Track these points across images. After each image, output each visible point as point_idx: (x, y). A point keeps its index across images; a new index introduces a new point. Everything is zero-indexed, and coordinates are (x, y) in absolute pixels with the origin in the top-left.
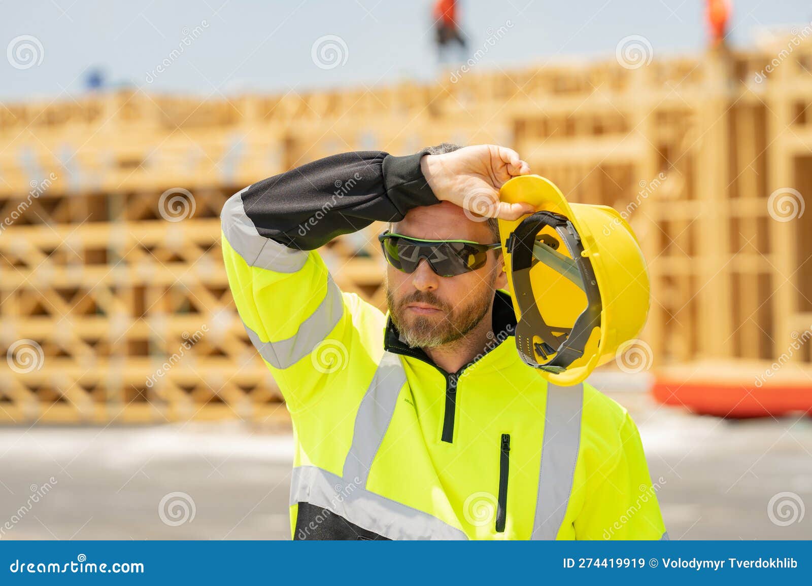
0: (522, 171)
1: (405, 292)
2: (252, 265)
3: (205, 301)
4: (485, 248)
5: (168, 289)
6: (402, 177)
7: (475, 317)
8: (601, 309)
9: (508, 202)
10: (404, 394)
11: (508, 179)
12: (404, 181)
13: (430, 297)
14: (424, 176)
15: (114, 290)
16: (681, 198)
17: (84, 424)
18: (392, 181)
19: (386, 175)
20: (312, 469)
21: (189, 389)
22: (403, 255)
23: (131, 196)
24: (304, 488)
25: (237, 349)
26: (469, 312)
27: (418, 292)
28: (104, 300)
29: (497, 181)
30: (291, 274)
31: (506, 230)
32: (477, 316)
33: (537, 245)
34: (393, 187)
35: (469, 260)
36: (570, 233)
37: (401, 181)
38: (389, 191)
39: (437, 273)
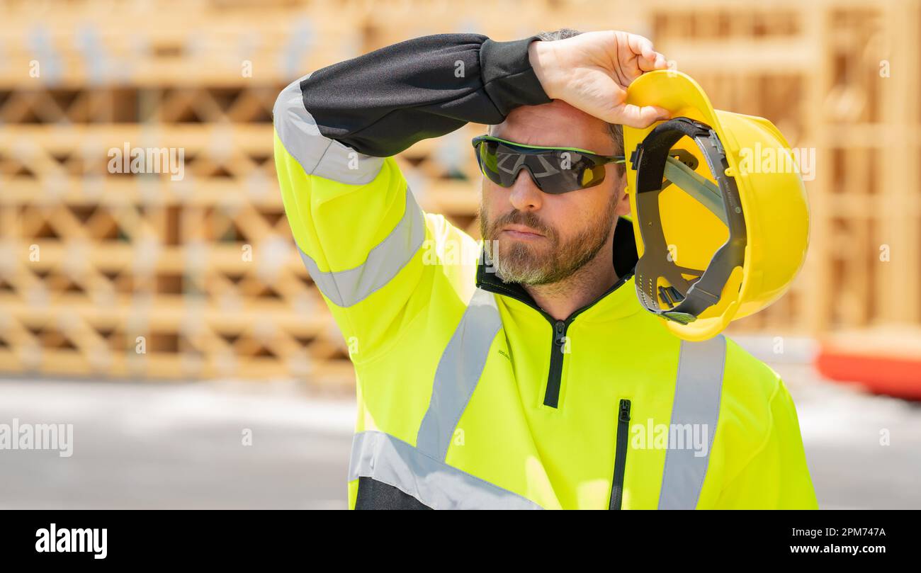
0: (657, 65)
1: (501, 212)
2: (311, 173)
3: (256, 228)
4: (606, 160)
5: (210, 211)
6: (504, 68)
7: (588, 248)
8: (745, 243)
9: (637, 105)
10: (498, 344)
11: (637, 75)
12: (507, 73)
13: (531, 218)
14: (532, 68)
15: (141, 210)
16: (860, 120)
17: (97, 378)
18: (491, 73)
19: (484, 65)
20: (377, 435)
21: (231, 338)
22: (503, 165)
23: (167, 92)
24: (367, 459)
25: (294, 290)
26: (580, 241)
27: (515, 211)
28: (128, 221)
29: (625, 77)
30: (362, 186)
31: (633, 140)
32: (591, 246)
33: (671, 162)
34: (493, 81)
35: (585, 175)
36: (713, 145)
37: (503, 73)
38: (487, 85)
39: (541, 189)
